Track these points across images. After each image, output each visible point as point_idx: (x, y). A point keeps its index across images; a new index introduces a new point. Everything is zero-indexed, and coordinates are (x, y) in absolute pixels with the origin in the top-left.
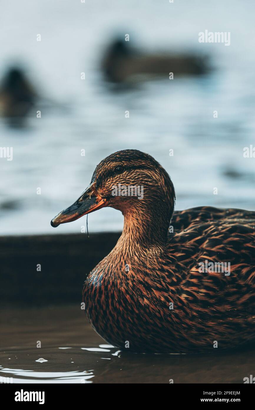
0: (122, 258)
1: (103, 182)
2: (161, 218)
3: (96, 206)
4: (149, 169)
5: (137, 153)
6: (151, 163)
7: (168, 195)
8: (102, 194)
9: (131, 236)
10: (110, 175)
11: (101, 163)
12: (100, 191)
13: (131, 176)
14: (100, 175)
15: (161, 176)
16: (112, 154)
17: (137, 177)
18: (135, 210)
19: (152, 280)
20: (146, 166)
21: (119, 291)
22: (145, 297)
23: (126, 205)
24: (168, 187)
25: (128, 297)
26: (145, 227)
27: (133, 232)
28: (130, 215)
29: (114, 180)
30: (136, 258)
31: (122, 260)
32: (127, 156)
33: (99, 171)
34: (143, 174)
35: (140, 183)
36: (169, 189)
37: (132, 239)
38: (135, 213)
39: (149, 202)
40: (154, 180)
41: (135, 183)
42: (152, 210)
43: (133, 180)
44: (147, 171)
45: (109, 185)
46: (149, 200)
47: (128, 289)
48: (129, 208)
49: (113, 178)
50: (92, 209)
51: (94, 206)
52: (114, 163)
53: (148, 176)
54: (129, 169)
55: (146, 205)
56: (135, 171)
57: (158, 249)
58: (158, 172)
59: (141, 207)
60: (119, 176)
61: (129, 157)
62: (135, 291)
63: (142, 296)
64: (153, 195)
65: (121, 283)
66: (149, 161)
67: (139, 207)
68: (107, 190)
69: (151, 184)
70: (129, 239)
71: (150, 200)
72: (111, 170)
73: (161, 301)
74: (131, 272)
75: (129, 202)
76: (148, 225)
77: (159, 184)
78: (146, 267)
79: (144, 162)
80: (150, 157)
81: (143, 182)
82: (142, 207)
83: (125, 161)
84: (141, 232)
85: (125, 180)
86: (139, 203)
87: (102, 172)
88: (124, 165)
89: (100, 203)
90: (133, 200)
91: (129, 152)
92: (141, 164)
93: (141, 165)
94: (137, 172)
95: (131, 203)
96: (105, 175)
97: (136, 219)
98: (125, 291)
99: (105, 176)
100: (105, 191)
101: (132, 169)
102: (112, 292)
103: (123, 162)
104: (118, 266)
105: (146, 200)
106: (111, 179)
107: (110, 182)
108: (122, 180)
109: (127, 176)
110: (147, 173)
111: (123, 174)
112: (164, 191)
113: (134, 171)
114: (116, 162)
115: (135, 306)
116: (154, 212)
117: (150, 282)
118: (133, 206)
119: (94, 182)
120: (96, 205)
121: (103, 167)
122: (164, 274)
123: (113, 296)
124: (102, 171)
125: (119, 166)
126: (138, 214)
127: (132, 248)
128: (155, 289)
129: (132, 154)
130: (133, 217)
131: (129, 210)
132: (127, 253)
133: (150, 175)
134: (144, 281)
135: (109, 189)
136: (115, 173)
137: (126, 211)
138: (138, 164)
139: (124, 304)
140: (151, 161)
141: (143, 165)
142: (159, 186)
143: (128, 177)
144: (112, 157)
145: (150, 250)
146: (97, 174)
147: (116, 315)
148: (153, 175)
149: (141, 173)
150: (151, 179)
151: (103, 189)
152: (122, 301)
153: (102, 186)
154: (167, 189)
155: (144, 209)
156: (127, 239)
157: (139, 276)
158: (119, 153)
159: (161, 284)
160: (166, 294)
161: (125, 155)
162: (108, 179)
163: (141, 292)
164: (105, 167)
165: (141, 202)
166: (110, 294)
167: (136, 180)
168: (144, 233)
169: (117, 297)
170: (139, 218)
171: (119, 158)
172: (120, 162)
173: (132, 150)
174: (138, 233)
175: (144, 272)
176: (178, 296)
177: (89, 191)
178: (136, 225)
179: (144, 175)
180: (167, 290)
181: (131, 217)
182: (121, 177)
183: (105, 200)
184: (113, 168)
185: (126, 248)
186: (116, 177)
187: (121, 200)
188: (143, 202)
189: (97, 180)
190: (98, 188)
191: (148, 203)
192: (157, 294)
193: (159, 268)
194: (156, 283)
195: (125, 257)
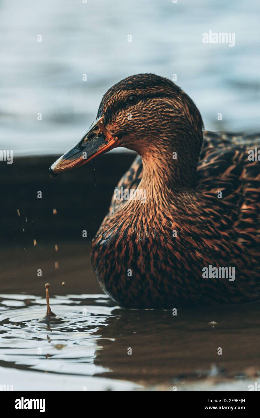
0: (157, 209)
1: (113, 117)
2: (189, 155)
3: (105, 147)
4: (169, 96)
5: (153, 78)
6: (172, 89)
7: (195, 125)
8: (113, 131)
9: (160, 180)
10: (121, 107)
11: (110, 92)
12: (109, 128)
13: (148, 106)
14: (109, 107)
15: (184, 104)
16: (122, 81)
17: (155, 108)
18: (155, 149)
19: (198, 228)
20: (165, 94)
21: (165, 249)
22: (196, 250)
23: (142, 143)
24: (194, 116)
25: (177, 254)
26: (172, 168)
27: (159, 175)
28: (150, 155)
29: (126, 113)
30: (173, 207)
31: (158, 212)
32: (142, 83)
33: (108, 103)
34: (163, 103)
35: (160, 115)
36: (195, 119)
37: (161, 183)
38: (155, 151)
39: (173, 137)
40: (176, 110)
41: (153, 115)
42: (178, 147)
43: (151, 112)
44: (166, 99)
45: (121, 119)
46: (173, 136)
47: (176, 245)
48: (147, 147)
49: (126, 111)
50: (101, 151)
51: (103, 147)
52: (126, 92)
53: (169, 106)
54: (145, 98)
55: (169, 141)
56: (153, 100)
57: (191, 191)
58: (180, 99)
59: (162, 144)
60: (132, 107)
61: (143, 83)
62: (183, 245)
63: (193, 249)
64: (178, 129)
65: (166, 239)
66: (168, 87)
67: (161, 145)
68: (119, 126)
69: (173, 115)
70: (157, 184)
71: (173, 134)
72: (122, 100)
73: (215, 251)
74: (174, 224)
75: (147, 140)
76: (175, 165)
77: (183, 114)
78: (187, 214)
79: (162, 88)
80: (169, 82)
81: (164, 113)
82: (164, 145)
83: (140, 88)
84: (169, 174)
85: (141, 112)
86: (160, 140)
87: (111, 104)
88: (138, 94)
89: (110, 142)
90: (152, 137)
91: (143, 77)
92: (159, 91)
93: (159, 93)
94: (155, 101)
95: (150, 140)
96: (115, 107)
97: (159, 159)
98: (172, 248)
99: (116, 109)
100: (116, 127)
101: (148, 98)
102: (154, 251)
103: (137, 89)
104: (155, 219)
105: (168, 136)
106: (123, 111)
107: (121, 116)
108: (137, 112)
109: (142, 107)
110: (167, 102)
111: (137, 105)
112: (190, 122)
113: (151, 100)
114: (128, 90)
115: (186, 263)
116: (180, 149)
117: (197, 231)
118: (152, 144)
119: (101, 117)
120: (105, 145)
121: (112, 97)
122: (209, 219)
123: (156, 257)
124: (111, 102)
125: (132, 95)
126: (160, 152)
127: (165, 195)
128: (205, 238)
129: (147, 79)
130: (153, 156)
131: (147, 149)
132: (161, 202)
133: (171, 104)
134: (191, 231)
135: (121, 125)
136: (127, 105)
137: (144, 151)
138: (155, 91)
139: (171, 263)
140: (170, 87)
141: (161, 92)
142: (183, 116)
143: (144, 109)
144: (123, 85)
145: (184, 194)
146: (105, 106)
147: (160, 277)
148: (175, 104)
149: (160, 102)
150: (173, 108)
151: (113, 125)
152: (169, 260)
153: (112, 121)
154: (194, 118)
155: (167, 147)
156: (155, 183)
157: (184, 227)
158: (131, 78)
159: (210, 231)
160: (219, 242)
161: (139, 81)
162: (119, 112)
163: (191, 244)
164: (114, 97)
165: (161, 138)
166: (151, 255)
167: (154, 112)
168: (172, 175)
169: (162, 256)
170: (162, 158)
171: (131, 85)
172: (133, 91)
173: (146, 74)
174: (165, 175)
175: (188, 220)
176: (233, 242)
177: (96, 128)
178: (160, 166)
179: (164, 105)
180: (219, 237)
181: (151, 157)
182: (135, 109)
183: (116, 138)
184: (124, 98)
185: (158, 196)
186: (129, 109)
187: (136, 138)
188: (165, 138)
189: (105, 114)
190: (107, 124)
191: (171, 139)
192: (208, 243)
193: (201, 213)
194: (204, 230)
195: (161, 208)
